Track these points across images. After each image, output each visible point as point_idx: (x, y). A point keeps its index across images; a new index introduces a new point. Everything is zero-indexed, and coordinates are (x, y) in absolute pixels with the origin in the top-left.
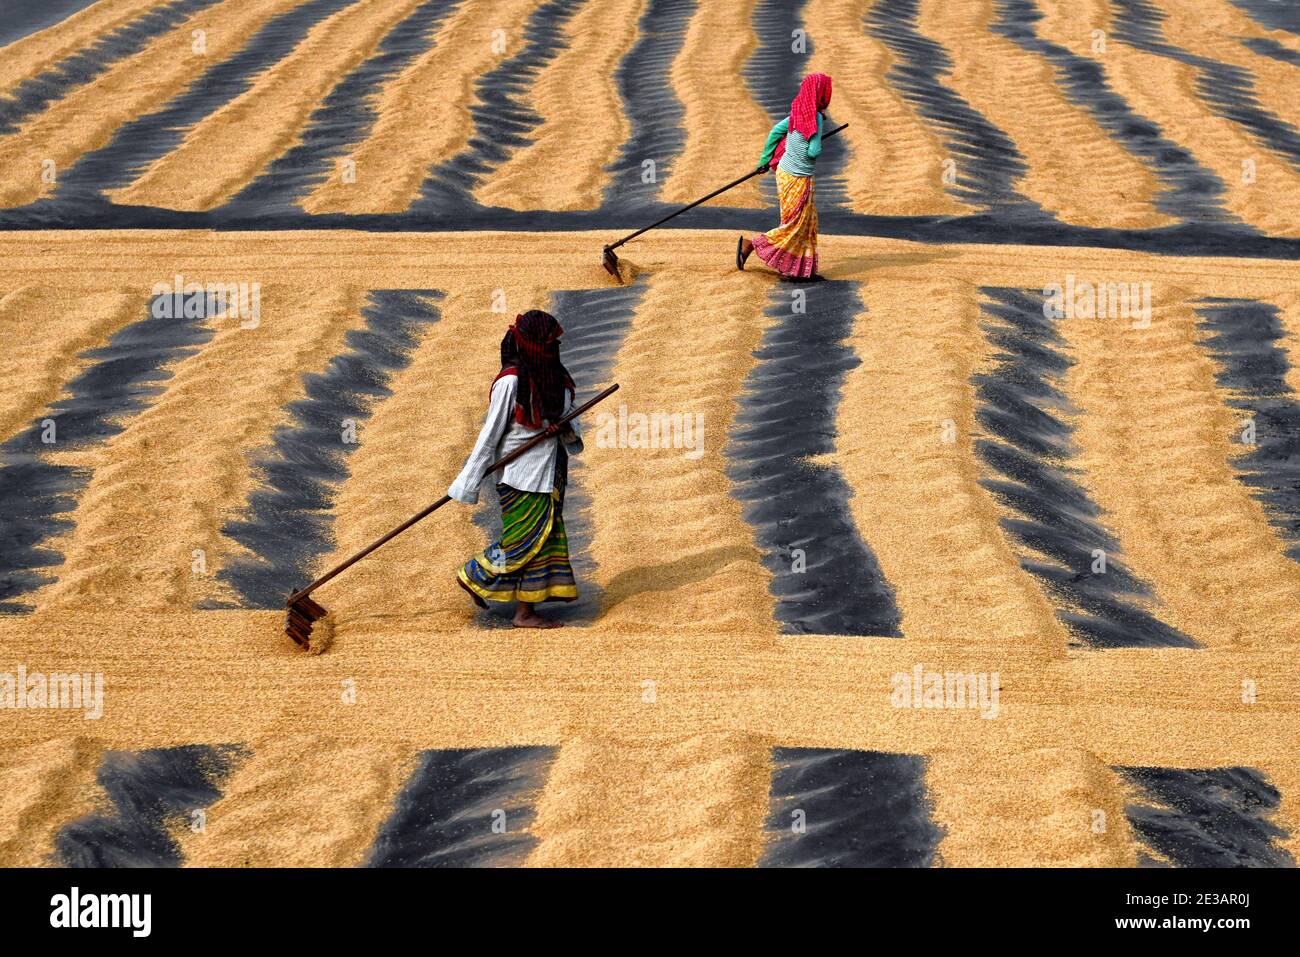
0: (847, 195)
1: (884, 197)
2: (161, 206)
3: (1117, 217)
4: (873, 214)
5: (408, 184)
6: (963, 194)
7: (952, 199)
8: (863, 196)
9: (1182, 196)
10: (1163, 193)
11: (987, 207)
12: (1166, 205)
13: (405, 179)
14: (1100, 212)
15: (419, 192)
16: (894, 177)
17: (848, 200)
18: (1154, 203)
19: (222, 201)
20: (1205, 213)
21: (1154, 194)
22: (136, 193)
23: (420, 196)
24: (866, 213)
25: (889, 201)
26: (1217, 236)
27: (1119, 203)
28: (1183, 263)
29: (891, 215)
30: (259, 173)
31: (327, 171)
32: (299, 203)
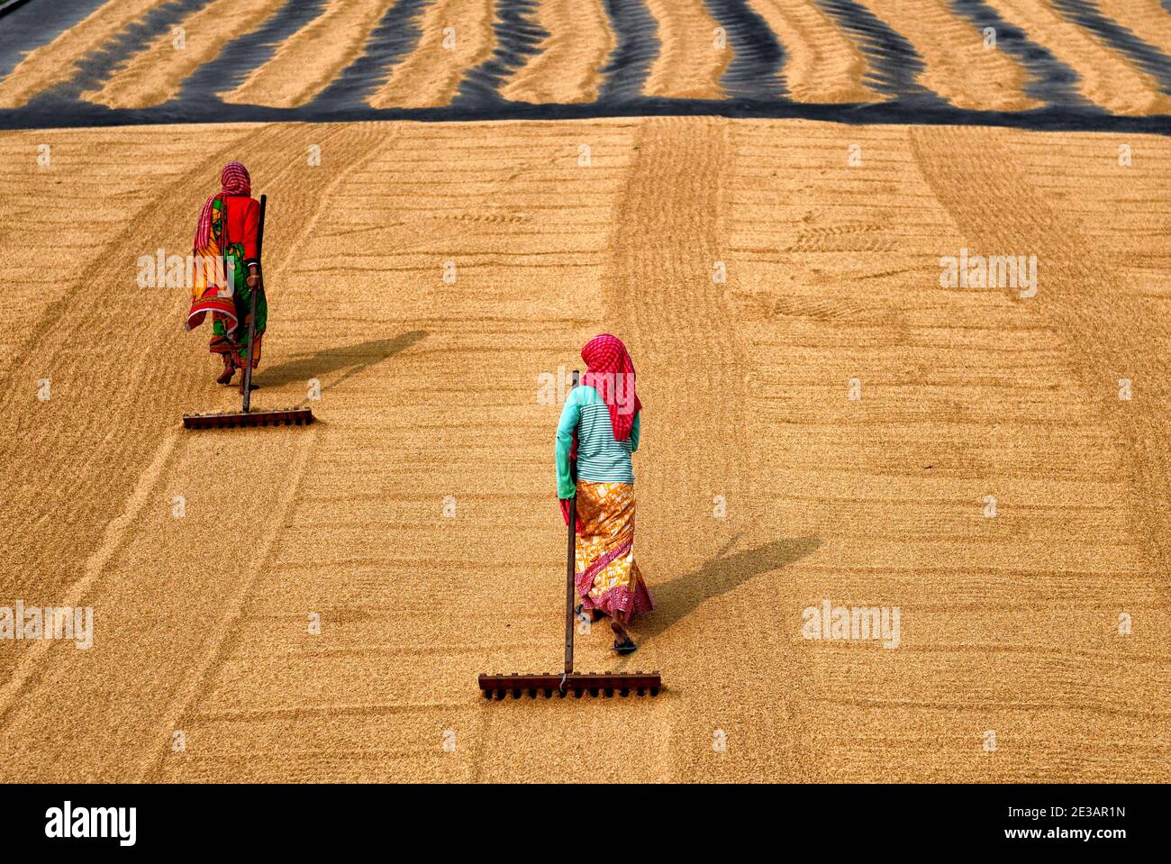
0: (787, 88)
1: (815, 89)
2: (261, 106)
3: (997, 102)
4: (808, 102)
5: (448, 85)
6: (876, 86)
7: (868, 90)
8: (800, 89)
9: (1046, 85)
10: (1031, 83)
11: (896, 96)
12: (1033, 92)
13: (446, 81)
14: (983, 98)
15: (458, 91)
16: (823, 73)
17: (790, 92)
18: (1024, 90)
19: (307, 101)
20: (1065, 98)
21: (1023, 83)
22: (241, 94)
24: (802, 102)
25: (820, 92)
26: (1075, 116)
27: (997, 91)
28: (1049, 137)
29: (822, 102)
30: (334, 78)
32: (366, 101)
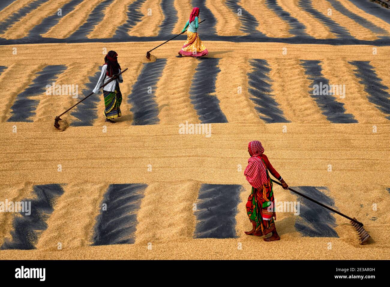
0: (216, 31)
1: (225, 32)
2: (54, 38)
3: (280, 35)
4: (223, 36)
5: (112, 31)
6: (244, 30)
7: (241, 32)
8: (220, 31)
9: (295, 30)
10: (291, 29)
11: (250, 33)
12: (291, 32)
13: (112, 30)
14: (276, 34)
15: (115, 33)
16: (227, 27)
17: (217, 33)
18: (289, 32)
19: (68, 36)
20: (301, 34)
21: (289, 29)
22: (48, 35)
23: (115, 34)
24: (221, 35)
25: (226, 32)
26: (304, 39)
27: (281, 32)
28: (296, 46)
29: (227, 36)
30: (77, 29)
31: (93, 28)
32: (87, 36)
